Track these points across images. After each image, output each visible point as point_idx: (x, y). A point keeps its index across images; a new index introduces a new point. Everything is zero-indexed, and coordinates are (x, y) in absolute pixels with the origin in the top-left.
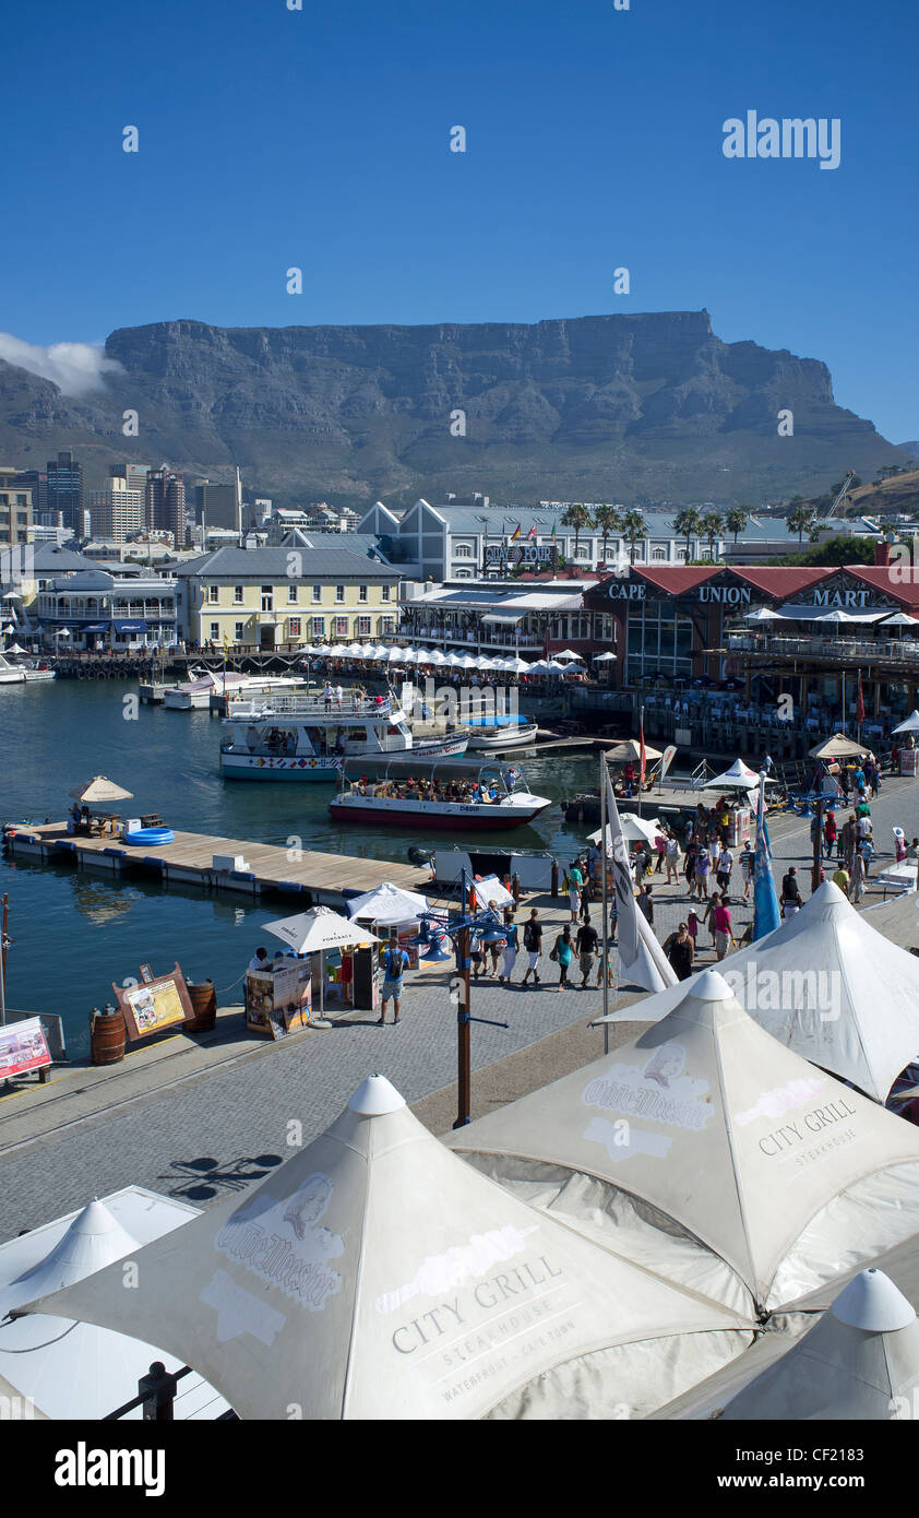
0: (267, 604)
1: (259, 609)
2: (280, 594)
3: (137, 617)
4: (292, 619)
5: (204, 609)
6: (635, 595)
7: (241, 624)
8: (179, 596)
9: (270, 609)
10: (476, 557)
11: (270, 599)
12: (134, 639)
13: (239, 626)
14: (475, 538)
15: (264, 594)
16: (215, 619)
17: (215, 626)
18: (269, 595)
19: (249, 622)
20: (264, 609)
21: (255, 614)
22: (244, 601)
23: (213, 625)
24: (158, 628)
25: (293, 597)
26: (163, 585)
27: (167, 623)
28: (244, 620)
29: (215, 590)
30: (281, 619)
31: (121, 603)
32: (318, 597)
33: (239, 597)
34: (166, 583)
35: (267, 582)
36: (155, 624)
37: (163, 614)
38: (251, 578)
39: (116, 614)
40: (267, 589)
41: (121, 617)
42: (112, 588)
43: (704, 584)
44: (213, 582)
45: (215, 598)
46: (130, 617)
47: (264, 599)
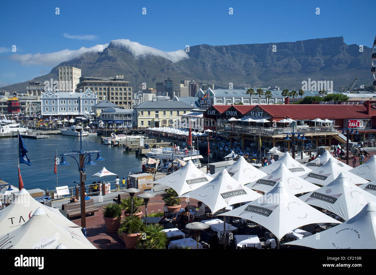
0: (157, 116)
1: (155, 117)
2: (161, 113)
3: (121, 119)
4: (164, 120)
5: (139, 117)
6: (213, 113)
7: (150, 121)
8: (134, 114)
9: (158, 117)
10: (223, 103)
11: (158, 115)
12: (120, 125)
13: (149, 122)
14: (223, 98)
15: (156, 113)
16: (142, 120)
17: (142, 122)
18: (157, 113)
19: (152, 121)
20: (156, 117)
21: (153, 119)
22: (151, 115)
23: (142, 121)
24: (127, 122)
25: (164, 114)
26: (129, 111)
27: (129, 121)
28: (151, 120)
29: (142, 112)
30: (161, 120)
31: (117, 115)
32: (172, 114)
33: (149, 114)
34: (130, 110)
35: (157, 110)
36: (126, 121)
37: (128, 119)
38: (153, 109)
39: (115, 118)
40: (157, 112)
41: (117, 119)
42: (115, 112)
43: (227, 110)
44: (142, 110)
45: (142, 114)
46: (119, 119)
47: (156, 115)
